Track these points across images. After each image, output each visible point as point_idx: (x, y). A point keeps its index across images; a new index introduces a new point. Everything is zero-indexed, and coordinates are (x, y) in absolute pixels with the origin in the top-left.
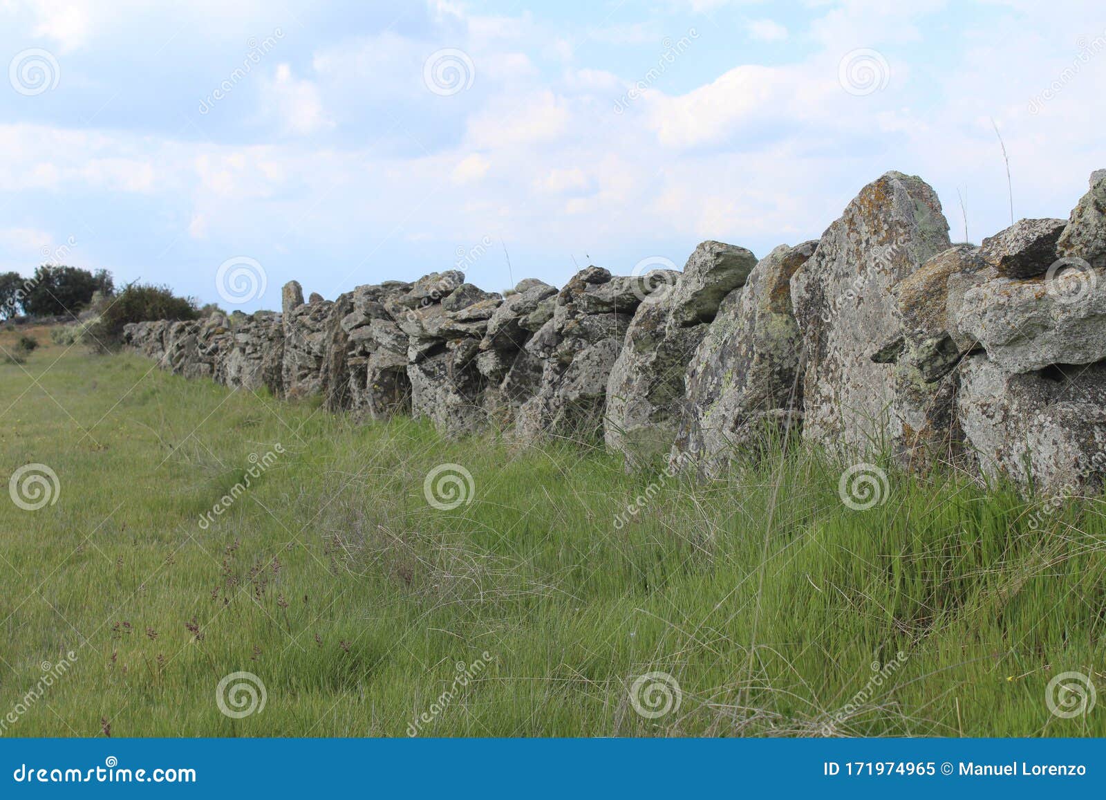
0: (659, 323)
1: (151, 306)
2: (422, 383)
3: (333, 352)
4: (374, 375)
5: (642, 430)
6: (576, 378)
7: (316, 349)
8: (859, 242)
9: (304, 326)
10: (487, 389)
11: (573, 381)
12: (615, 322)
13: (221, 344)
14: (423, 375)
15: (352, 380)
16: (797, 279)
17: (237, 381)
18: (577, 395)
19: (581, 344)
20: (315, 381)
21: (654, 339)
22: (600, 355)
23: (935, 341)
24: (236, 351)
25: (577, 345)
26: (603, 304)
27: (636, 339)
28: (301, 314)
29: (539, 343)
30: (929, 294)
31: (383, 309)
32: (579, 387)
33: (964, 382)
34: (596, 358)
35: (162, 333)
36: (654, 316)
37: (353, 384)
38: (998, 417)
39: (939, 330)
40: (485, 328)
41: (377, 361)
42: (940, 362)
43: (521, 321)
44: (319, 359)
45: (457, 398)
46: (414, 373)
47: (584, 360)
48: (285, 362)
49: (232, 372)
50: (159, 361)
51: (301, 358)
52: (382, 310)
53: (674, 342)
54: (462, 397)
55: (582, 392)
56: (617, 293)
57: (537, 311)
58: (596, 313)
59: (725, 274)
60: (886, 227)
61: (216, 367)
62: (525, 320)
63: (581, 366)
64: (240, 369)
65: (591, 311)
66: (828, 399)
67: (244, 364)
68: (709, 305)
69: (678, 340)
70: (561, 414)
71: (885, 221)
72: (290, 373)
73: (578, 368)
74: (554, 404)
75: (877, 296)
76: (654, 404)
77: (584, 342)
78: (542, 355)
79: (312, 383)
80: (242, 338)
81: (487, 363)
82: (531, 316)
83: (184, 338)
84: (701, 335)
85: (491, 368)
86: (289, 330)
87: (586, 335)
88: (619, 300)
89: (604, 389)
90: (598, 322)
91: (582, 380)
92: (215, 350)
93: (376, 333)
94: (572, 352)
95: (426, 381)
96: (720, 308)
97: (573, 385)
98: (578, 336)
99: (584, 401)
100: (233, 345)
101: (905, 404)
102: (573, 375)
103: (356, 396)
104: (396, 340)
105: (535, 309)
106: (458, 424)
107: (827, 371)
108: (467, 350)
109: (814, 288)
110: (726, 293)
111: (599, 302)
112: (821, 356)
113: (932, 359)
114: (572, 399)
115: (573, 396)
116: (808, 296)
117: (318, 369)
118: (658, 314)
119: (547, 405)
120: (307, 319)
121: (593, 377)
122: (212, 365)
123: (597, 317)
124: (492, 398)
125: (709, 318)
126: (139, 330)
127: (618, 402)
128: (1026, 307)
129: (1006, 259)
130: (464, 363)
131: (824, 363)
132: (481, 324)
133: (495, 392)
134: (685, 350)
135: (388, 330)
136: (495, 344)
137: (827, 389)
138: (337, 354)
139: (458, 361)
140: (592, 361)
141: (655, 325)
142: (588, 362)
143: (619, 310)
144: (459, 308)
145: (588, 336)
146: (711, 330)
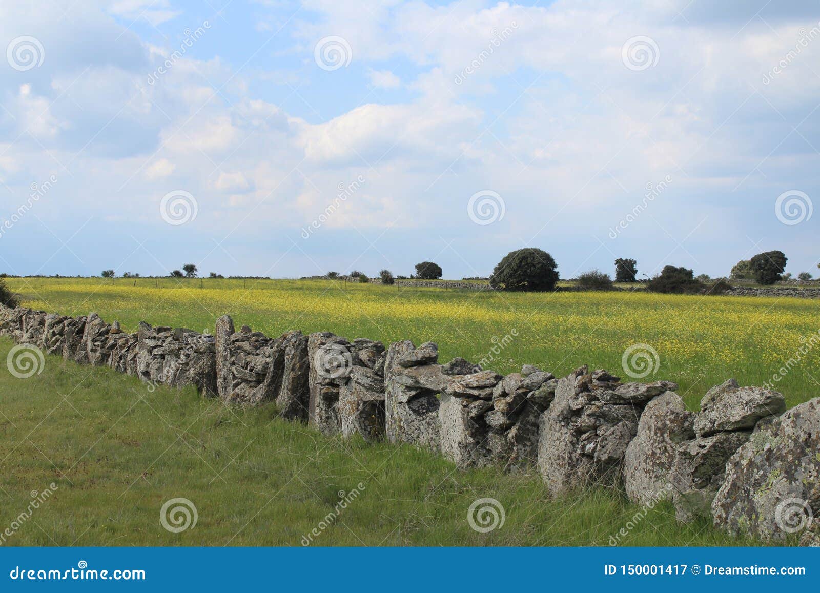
2: (410, 417)
4: (358, 405)
5: (691, 494)
6: (605, 446)
7: (259, 368)
10: (495, 434)
11: (603, 448)
12: (629, 411)
14: (411, 412)
18: (607, 457)
19: (600, 421)
20: (254, 390)
21: (683, 432)
22: (621, 432)
25: (598, 422)
26: (623, 399)
28: (237, 341)
29: (561, 416)
32: (608, 452)
34: (618, 433)
36: (681, 417)
40: (491, 394)
43: (529, 396)
44: (259, 375)
46: (400, 409)
47: (610, 434)
48: (222, 373)
51: (240, 372)
52: (358, 359)
55: (610, 455)
56: (633, 394)
57: (541, 389)
58: (616, 404)
62: (533, 395)
63: (608, 438)
65: (612, 402)
68: (750, 423)
69: (724, 442)
72: (226, 381)
73: (606, 440)
74: (575, 457)
77: (602, 420)
79: (251, 392)
82: (536, 391)
84: (742, 440)
85: (501, 422)
88: (634, 398)
89: (624, 453)
90: (616, 409)
91: (610, 447)
94: (595, 427)
96: (757, 426)
97: (604, 450)
98: (598, 416)
99: (611, 460)
104: (374, 382)
105: (539, 388)
108: (481, 409)
111: (619, 398)
114: (603, 459)
115: (604, 457)
117: (257, 382)
118: (684, 416)
119: (570, 458)
120: (245, 345)
121: (617, 446)
124: (499, 441)
132: (488, 391)
134: (729, 449)
135: (368, 375)
138: (294, 379)
140: (616, 436)
141: (682, 424)
142: (613, 436)
143: (634, 404)
144: (453, 374)
145: (604, 419)
146: (752, 439)
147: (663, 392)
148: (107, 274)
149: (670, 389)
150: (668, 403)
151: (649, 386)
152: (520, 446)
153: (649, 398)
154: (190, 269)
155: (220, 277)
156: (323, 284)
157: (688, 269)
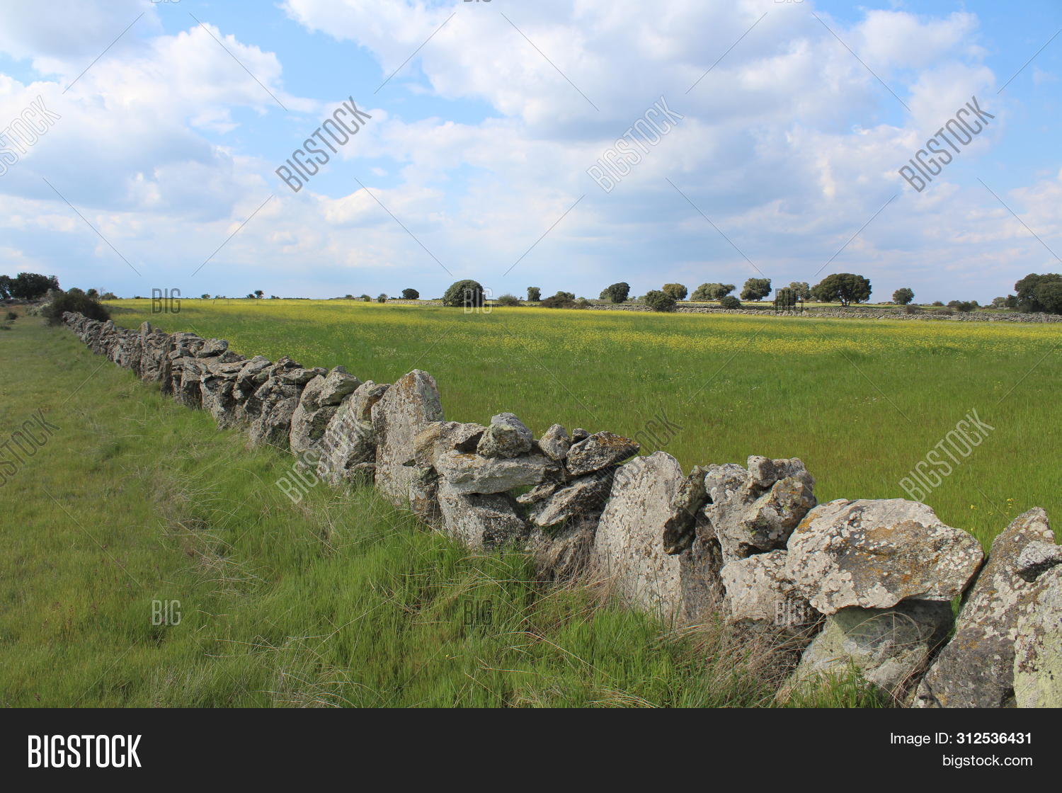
0: (315, 398)
1: (77, 303)
2: (207, 394)
3: (165, 364)
4: (184, 384)
8: (401, 400)
9: (151, 344)
10: (237, 406)
11: (276, 416)
12: (296, 390)
13: (111, 340)
14: (207, 389)
15: (174, 381)
16: (374, 409)
17: (119, 361)
18: (278, 423)
19: (280, 398)
20: (157, 373)
22: (289, 405)
23: (428, 469)
24: (118, 347)
25: (278, 398)
26: (291, 381)
27: (305, 405)
28: (151, 339)
29: (261, 393)
30: (427, 446)
31: (189, 352)
32: (279, 419)
33: (440, 486)
34: (287, 406)
35: (82, 324)
37: (174, 383)
38: (454, 505)
39: (430, 464)
40: (237, 377)
41: (186, 377)
42: (430, 477)
43: (253, 378)
44: (159, 363)
45: (223, 409)
46: (203, 387)
47: (281, 406)
48: (142, 361)
49: (116, 358)
50: (81, 337)
51: (150, 361)
53: (321, 414)
54: (225, 408)
55: (280, 422)
56: (297, 377)
58: (288, 384)
59: (344, 388)
60: (412, 396)
61: (108, 352)
62: (256, 378)
64: (120, 356)
66: (386, 463)
67: (122, 353)
68: (337, 400)
70: (270, 430)
71: (412, 394)
72: (144, 367)
73: (279, 409)
74: (267, 427)
75: (408, 425)
76: (312, 439)
77: (282, 398)
78: (262, 399)
79: (156, 374)
80: (122, 341)
81: (238, 394)
82: (258, 376)
83: (93, 331)
84: (334, 412)
85: (239, 397)
86: (144, 346)
87: (282, 393)
88: (297, 380)
89: (290, 421)
90: (288, 389)
91: (280, 416)
92: (108, 343)
93: (185, 363)
94: (276, 401)
95: (208, 392)
97: (276, 418)
98: (279, 394)
99: (281, 426)
100: (117, 342)
101: (416, 488)
102: (276, 414)
103: (176, 389)
104: (195, 369)
106: (223, 420)
107: (387, 450)
108: (228, 387)
109: (381, 413)
110: (345, 395)
111: (288, 380)
112: (384, 443)
113: (426, 476)
115: (276, 423)
116: (379, 417)
117: (158, 367)
119: (264, 424)
120: (153, 342)
121: (286, 415)
122: (106, 349)
123: (288, 386)
124: (240, 410)
125: (338, 404)
126: (72, 316)
127: (295, 429)
128: (464, 470)
129: (457, 445)
130: (226, 392)
131: (385, 447)
132: (235, 374)
133: (241, 407)
134: (326, 418)
135: (191, 363)
136: (241, 387)
137: (386, 458)
138: (167, 365)
139: (223, 392)
140: (285, 408)
141: (313, 399)
142: (283, 408)
143: (297, 384)
144: (225, 362)
145: (283, 395)
146: (338, 411)
147: (316, 376)
148: (205, 297)
149: (320, 374)
150: (316, 384)
151: (305, 371)
152: (251, 414)
153: (308, 380)
154: (259, 293)
155: (278, 298)
156: (341, 303)
157: (572, 293)
